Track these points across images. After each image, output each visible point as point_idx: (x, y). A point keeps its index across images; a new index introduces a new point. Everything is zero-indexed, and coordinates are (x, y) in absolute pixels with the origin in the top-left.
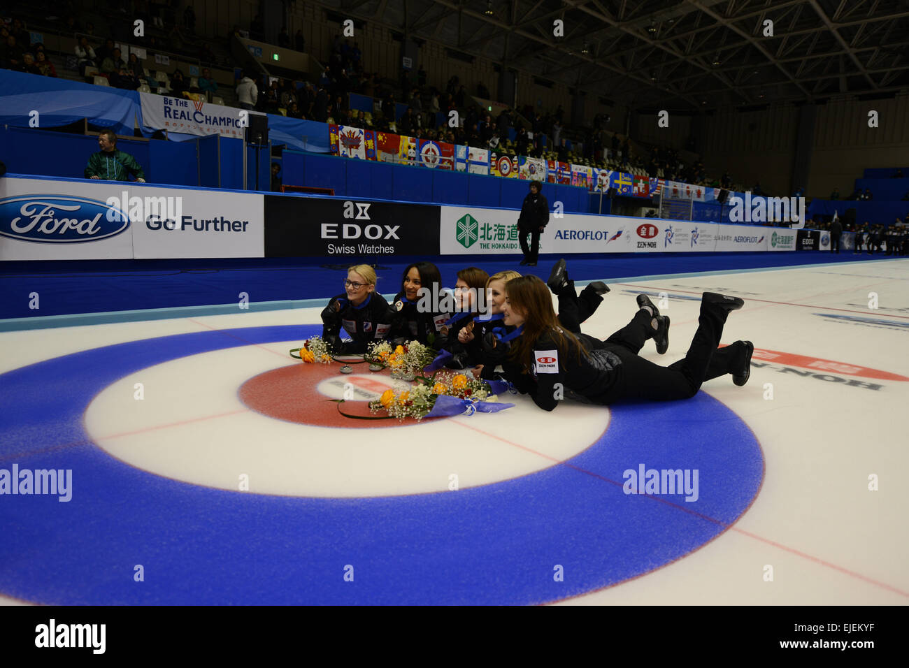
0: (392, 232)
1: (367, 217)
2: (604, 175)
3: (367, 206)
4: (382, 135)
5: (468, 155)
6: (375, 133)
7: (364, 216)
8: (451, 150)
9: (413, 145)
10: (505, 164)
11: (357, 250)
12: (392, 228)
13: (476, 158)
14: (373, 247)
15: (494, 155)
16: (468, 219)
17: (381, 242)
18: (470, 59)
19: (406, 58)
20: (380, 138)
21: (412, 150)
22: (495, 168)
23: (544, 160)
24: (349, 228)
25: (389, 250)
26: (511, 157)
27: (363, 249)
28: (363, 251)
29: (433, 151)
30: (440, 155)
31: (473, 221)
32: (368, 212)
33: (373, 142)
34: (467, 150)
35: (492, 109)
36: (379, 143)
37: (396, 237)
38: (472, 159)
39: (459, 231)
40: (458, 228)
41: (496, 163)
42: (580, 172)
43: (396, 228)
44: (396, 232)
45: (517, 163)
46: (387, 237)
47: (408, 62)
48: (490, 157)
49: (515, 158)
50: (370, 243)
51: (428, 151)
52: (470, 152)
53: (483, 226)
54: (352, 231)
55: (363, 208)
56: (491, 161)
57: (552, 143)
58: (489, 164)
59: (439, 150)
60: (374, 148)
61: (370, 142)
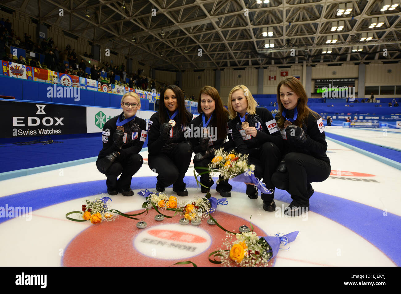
0: (59, 121)
1: (44, 113)
2: (149, 94)
3: (44, 106)
4: (37, 69)
5: (86, 83)
6: (33, 68)
7: (42, 112)
8: (77, 80)
9: (56, 76)
10: (105, 88)
11: (38, 132)
12: (59, 119)
13: (91, 84)
14: (48, 130)
15: (99, 83)
16: (101, 114)
17: (53, 127)
18: (76, 38)
19: (41, 33)
20: (36, 70)
21: (55, 78)
22: (100, 89)
23: (123, 87)
24: (32, 119)
25: (58, 131)
26: (108, 84)
27: (41, 131)
28: (42, 133)
29: (67, 79)
30: (72, 82)
31: (103, 115)
32: (44, 110)
33: (32, 73)
34: (86, 80)
35: (91, 62)
36: (36, 74)
37: (62, 124)
38: (89, 85)
39: (96, 120)
40: (96, 118)
41: (101, 87)
42: (139, 93)
43: (62, 119)
44: (62, 121)
45: (111, 87)
46: (57, 124)
47: (42, 35)
48: (98, 84)
49: (110, 85)
50: (46, 128)
51: (64, 79)
52: (87, 81)
53: (108, 117)
54: (34, 121)
55: (41, 108)
56: (98, 86)
57: (122, 80)
58: (97, 87)
59: (71, 79)
60: (32, 76)
61: (30, 73)
